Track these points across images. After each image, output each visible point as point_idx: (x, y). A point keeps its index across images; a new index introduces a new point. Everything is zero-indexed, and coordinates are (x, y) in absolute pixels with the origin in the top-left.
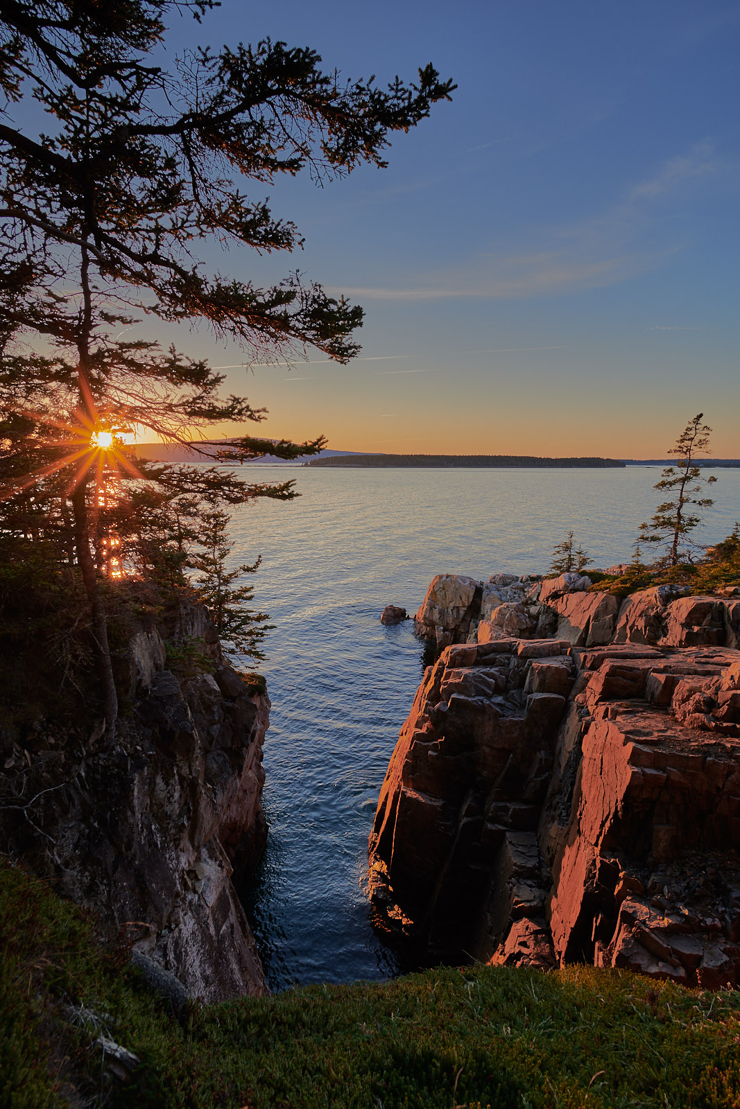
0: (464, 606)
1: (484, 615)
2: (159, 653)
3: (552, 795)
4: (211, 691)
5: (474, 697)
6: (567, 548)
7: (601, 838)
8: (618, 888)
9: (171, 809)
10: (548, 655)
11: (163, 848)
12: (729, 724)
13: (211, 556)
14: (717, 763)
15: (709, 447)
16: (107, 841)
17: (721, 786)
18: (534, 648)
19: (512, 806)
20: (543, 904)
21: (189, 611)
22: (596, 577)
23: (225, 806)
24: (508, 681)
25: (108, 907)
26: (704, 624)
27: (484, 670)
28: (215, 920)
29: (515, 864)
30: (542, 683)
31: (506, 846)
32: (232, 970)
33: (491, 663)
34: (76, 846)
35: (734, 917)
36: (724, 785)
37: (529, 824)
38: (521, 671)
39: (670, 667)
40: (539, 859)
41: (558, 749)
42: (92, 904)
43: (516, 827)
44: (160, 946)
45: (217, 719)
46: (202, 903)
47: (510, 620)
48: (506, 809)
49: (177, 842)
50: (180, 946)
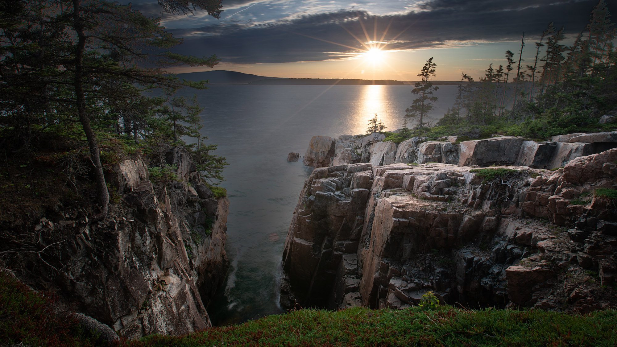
0: (326, 151)
1: (336, 155)
2: (143, 171)
3: (363, 236)
4: (193, 195)
5: (326, 192)
6: (374, 121)
7: (382, 252)
8: (389, 274)
9: (145, 249)
10: (361, 171)
11: (139, 269)
12: (436, 196)
13: (193, 128)
14: (430, 213)
15: (435, 73)
16: (102, 266)
17: (432, 224)
18: (355, 168)
19: (346, 243)
20: (359, 286)
21: (180, 155)
22: (387, 134)
23: (204, 253)
24: (342, 184)
25: (104, 300)
26: (433, 154)
27: (331, 179)
28: (176, 304)
29: (346, 269)
30: (358, 184)
31: (343, 261)
32: (188, 328)
33: (335, 176)
34: (83, 269)
35: (436, 281)
36: (433, 223)
37: (353, 250)
38: (349, 179)
39: (413, 172)
40: (357, 265)
41: (366, 214)
42: (94, 299)
43: (346, 252)
44: (140, 318)
45: (197, 210)
46: (168, 296)
47: (348, 157)
48: (342, 244)
49: (149, 265)
50: (152, 317)
